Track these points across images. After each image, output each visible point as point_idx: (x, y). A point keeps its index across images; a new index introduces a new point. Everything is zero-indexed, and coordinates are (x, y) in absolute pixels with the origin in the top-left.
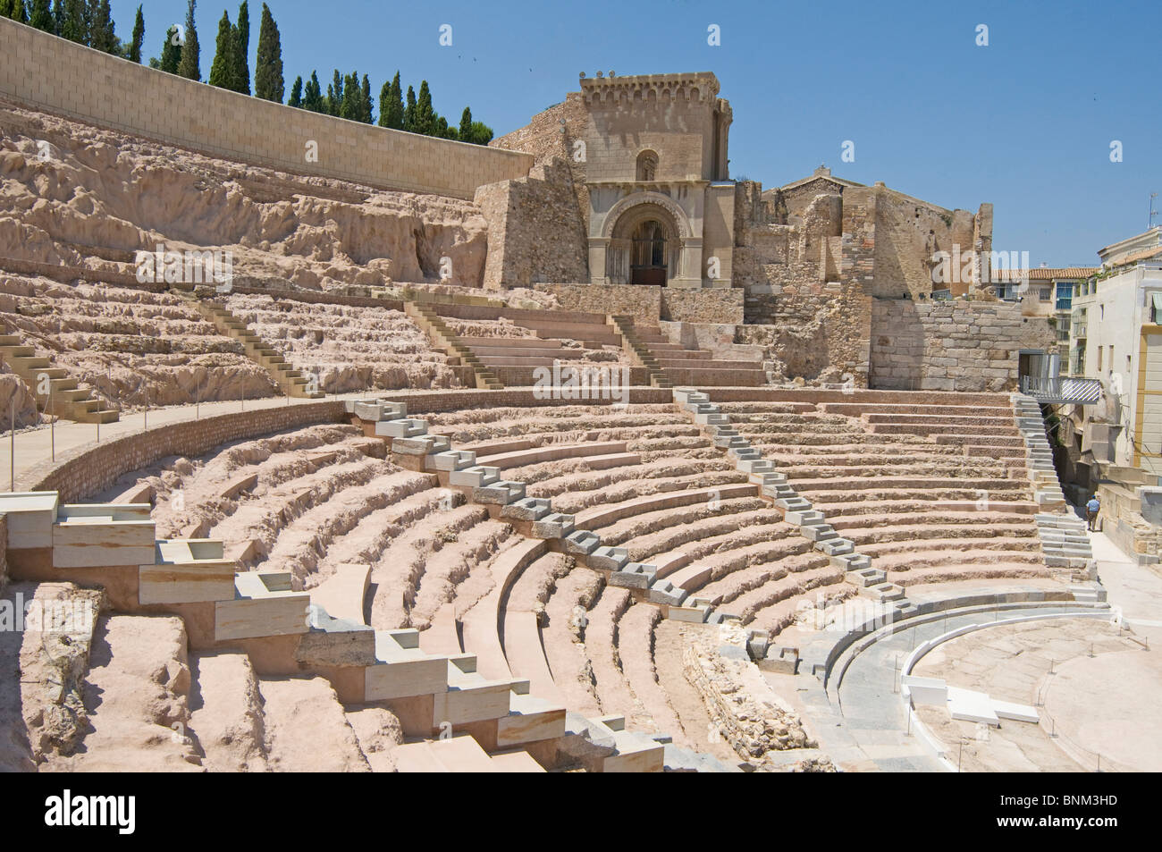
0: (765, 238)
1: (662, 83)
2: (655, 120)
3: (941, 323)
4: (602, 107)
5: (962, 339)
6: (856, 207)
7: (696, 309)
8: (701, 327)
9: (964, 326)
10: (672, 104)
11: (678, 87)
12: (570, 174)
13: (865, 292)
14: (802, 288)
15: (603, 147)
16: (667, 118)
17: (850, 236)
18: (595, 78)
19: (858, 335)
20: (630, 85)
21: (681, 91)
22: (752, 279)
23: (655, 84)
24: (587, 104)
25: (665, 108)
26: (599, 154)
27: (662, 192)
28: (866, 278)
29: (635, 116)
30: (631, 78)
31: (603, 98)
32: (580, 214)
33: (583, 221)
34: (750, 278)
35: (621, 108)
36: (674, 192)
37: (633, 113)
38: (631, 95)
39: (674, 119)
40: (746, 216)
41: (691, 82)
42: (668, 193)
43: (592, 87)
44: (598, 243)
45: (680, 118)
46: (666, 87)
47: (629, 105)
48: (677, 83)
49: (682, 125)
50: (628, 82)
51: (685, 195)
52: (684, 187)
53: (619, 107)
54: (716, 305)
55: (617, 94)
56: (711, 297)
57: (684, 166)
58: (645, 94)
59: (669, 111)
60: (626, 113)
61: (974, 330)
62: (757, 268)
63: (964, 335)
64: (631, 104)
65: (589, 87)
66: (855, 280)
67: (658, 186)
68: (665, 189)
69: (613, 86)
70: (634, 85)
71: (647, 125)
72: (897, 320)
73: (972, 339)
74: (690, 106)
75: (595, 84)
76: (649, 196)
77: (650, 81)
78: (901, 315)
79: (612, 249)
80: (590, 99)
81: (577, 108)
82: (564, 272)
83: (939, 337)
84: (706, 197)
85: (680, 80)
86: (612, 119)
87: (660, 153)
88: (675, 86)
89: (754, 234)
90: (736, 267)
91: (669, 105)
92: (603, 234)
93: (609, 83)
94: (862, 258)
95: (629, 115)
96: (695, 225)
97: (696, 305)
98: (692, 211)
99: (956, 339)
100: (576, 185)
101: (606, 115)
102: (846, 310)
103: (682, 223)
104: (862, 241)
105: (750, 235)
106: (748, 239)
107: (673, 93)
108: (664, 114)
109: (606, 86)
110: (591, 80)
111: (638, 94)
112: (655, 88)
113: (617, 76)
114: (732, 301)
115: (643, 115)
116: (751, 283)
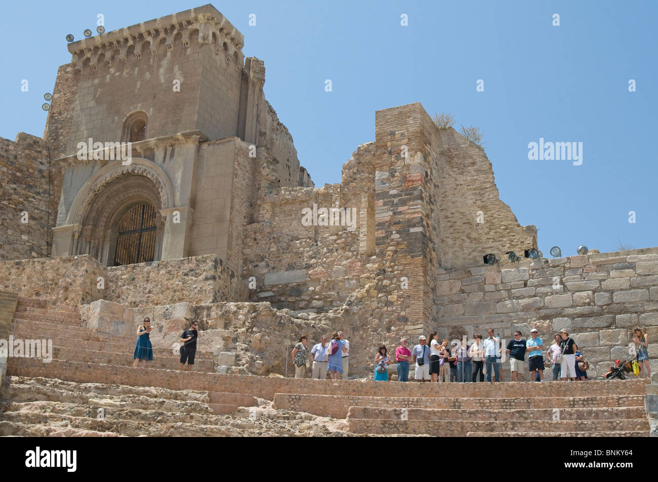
0: (288, 208)
1: (157, 30)
2: (148, 75)
3: (546, 294)
4: (93, 73)
5: (582, 315)
6: (392, 134)
7: (150, 292)
9: (584, 294)
10: (169, 54)
11: (175, 31)
13: (410, 251)
14: (335, 268)
16: (162, 70)
17: (386, 175)
18: (84, 39)
19: (405, 320)
20: (122, 40)
21: (178, 36)
23: (149, 33)
24: (77, 73)
25: (160, 60)
27: (145, 157)
28: (412, 230)
29: (126, 76)
30: (122, 31)
31: (94, 62)
34: (263, 263)
35: (112, 70)
36: (159, 155)
37: (124, 73)
38: (123, 53)
39: (170, 69)
40: (264, 184)
41: (189, 21)
42: (152, 157)
43: (82, 51)
44: (63, 234)
45: (176, 68)
46: (162, 35)
47: (121, 65)
48: (173, 26)
49: (178, 75)
50: (119, 36)
51: (172, 155)
54: (176, 282)
55: (108, 55)
57: (177, 122)
58: (138, 50)
59: (165, 63)
60: (117, 74)
61: (602, 299)
62: (274, 249)
63: (586, 310)
64: (123, 63)
65: (78, 52)
66: (395, 236)
67: (142, 151)
69: (104, 46)
70: (126, 39)
72: (477, 298)
73: (601, 314)
74: (189, 51)
75: (84, 46)
77: (143, 30)
78: (481, 289)
80: (79, 66)
81: (67, 80)
83: (545, 318)
84: (198, 154)
85: (176, 22)
86: (102, 85)
87: (150, 113)
88: (171, 31)
89: (274, 205)
90: (247, 251)
91: (165, 55)
92: (71, 222)
93: (98, 42)
94: (403, 203)
95: (120, 76)
96: (181, 193)
97: (149, 286)
98: (179, 174)
99: (572, 317)
101: (96, 81)
102: (386, 282)
104: (405, 179)
105: (267, 207)
106: (265, 213)
108: (159, 66)
109: (96, 47)
110: (80, 42)
111: (131, 50)
112: (149, 39)
113: (107, 31)
114: (197, 275)
115: (136, 72)
116: (265, 271)
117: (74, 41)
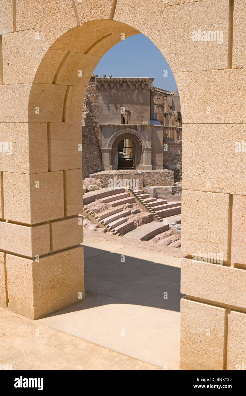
0: (173, 145)
1: (133, 81)
2: (129, 97)
4: (105, 90)
7: (155, 180)
8: (159, 188)
10: (136, 90)
11: (139, 83)
12: (91, 119)
15: (106, 108)
16: (134, 96)
18: (103, 77)
20: (118, 81)
21: (140, 85)
22: (169, 163)
23: (129, 81)
25: (133, 91)
26: (104, 111)
27: (134, 129)
29: (120, 95)
30: (119, 79)
31: (106, 86)
32: (96, 137)
33: (98, 141)
35: (113, 91)
36: (139, 129)
37: (119, 93)
38: (118, 85)
39: (137, 96)
41: (145, 81)
42: (137, 130)
43: (101, 81)
44: (106, 151)
45: (140, 97)
46: (134, 83)
47: (117, 90)
48: (139, 81)
49: (141, 100)
50: (118, 80)
51: (144, 130)
52: (143, 127)
53: (113, 90)
54: (163, 178)
55: (112, 85)
56: (160, 175)
57: (142, 117)
58: (125, 85)
59: (135, 93)
60: (116, 93)
62: (171, 158)
64: (118, 89)
65: (99, 81)
67: (132, 126)
68: (135, 127)
69: (110, 81)
70: (120, 81)
71: (126, 99)
74: (144, 91)
75: (103, 80)
76: (128, 130)
77: (128, 80)
79: (112, 153)
80: (99, 87)
81: (93, 90)
82: (96, 165)
84: (152, 130)
85: (140, 80)
86: (110, 96)
87: (132, 111)
88: (138, 82)
92: (109, 147)
93: (109, 80)
96: (148, 144)
97: (154, 179)
98: (147, 137)
100: (94, 124)
101: (107, 94)
103: (143, 142)
107: (137, 86)
108: (133, 94)
109: (107, 81)
110: (101, 78)
111: (121, 85)
112: (129, 83)
113: (113, 77)
114: (169, 177)
115: (124, 94)
116: (169, 164)
117: (98, 77)
